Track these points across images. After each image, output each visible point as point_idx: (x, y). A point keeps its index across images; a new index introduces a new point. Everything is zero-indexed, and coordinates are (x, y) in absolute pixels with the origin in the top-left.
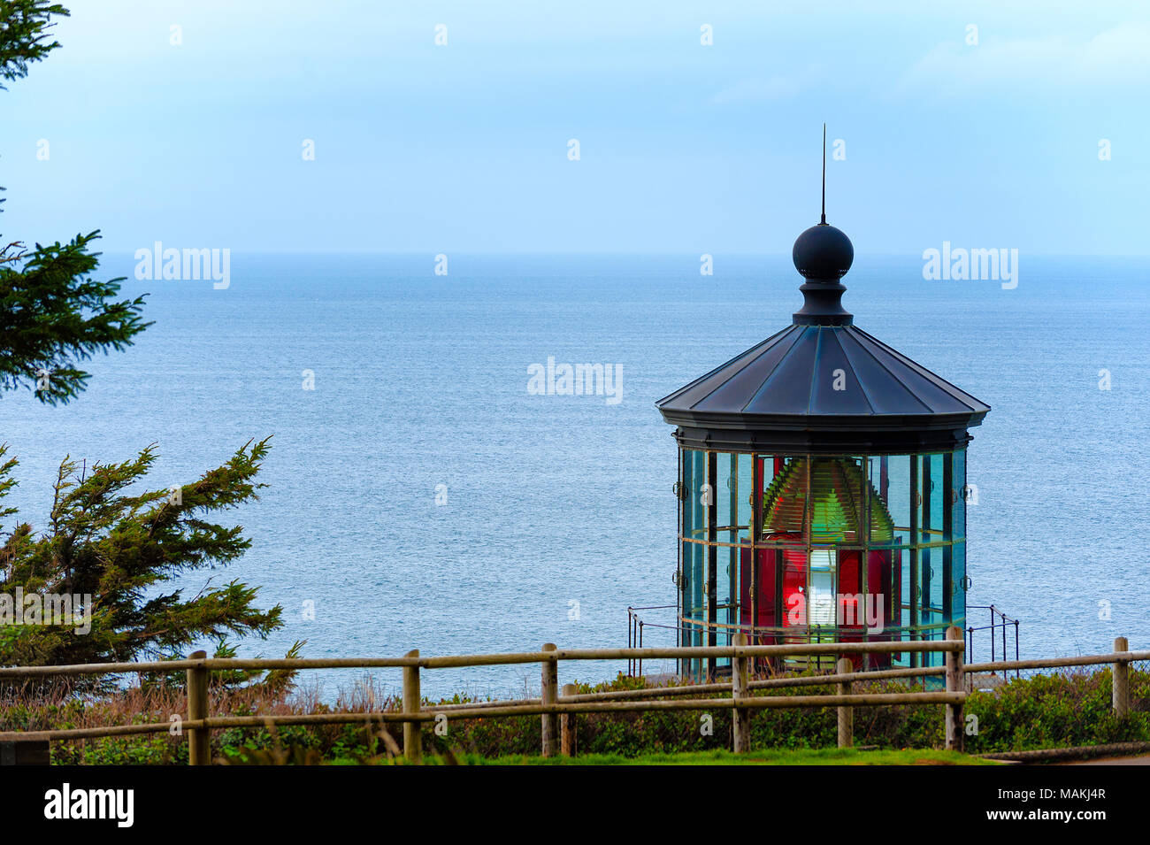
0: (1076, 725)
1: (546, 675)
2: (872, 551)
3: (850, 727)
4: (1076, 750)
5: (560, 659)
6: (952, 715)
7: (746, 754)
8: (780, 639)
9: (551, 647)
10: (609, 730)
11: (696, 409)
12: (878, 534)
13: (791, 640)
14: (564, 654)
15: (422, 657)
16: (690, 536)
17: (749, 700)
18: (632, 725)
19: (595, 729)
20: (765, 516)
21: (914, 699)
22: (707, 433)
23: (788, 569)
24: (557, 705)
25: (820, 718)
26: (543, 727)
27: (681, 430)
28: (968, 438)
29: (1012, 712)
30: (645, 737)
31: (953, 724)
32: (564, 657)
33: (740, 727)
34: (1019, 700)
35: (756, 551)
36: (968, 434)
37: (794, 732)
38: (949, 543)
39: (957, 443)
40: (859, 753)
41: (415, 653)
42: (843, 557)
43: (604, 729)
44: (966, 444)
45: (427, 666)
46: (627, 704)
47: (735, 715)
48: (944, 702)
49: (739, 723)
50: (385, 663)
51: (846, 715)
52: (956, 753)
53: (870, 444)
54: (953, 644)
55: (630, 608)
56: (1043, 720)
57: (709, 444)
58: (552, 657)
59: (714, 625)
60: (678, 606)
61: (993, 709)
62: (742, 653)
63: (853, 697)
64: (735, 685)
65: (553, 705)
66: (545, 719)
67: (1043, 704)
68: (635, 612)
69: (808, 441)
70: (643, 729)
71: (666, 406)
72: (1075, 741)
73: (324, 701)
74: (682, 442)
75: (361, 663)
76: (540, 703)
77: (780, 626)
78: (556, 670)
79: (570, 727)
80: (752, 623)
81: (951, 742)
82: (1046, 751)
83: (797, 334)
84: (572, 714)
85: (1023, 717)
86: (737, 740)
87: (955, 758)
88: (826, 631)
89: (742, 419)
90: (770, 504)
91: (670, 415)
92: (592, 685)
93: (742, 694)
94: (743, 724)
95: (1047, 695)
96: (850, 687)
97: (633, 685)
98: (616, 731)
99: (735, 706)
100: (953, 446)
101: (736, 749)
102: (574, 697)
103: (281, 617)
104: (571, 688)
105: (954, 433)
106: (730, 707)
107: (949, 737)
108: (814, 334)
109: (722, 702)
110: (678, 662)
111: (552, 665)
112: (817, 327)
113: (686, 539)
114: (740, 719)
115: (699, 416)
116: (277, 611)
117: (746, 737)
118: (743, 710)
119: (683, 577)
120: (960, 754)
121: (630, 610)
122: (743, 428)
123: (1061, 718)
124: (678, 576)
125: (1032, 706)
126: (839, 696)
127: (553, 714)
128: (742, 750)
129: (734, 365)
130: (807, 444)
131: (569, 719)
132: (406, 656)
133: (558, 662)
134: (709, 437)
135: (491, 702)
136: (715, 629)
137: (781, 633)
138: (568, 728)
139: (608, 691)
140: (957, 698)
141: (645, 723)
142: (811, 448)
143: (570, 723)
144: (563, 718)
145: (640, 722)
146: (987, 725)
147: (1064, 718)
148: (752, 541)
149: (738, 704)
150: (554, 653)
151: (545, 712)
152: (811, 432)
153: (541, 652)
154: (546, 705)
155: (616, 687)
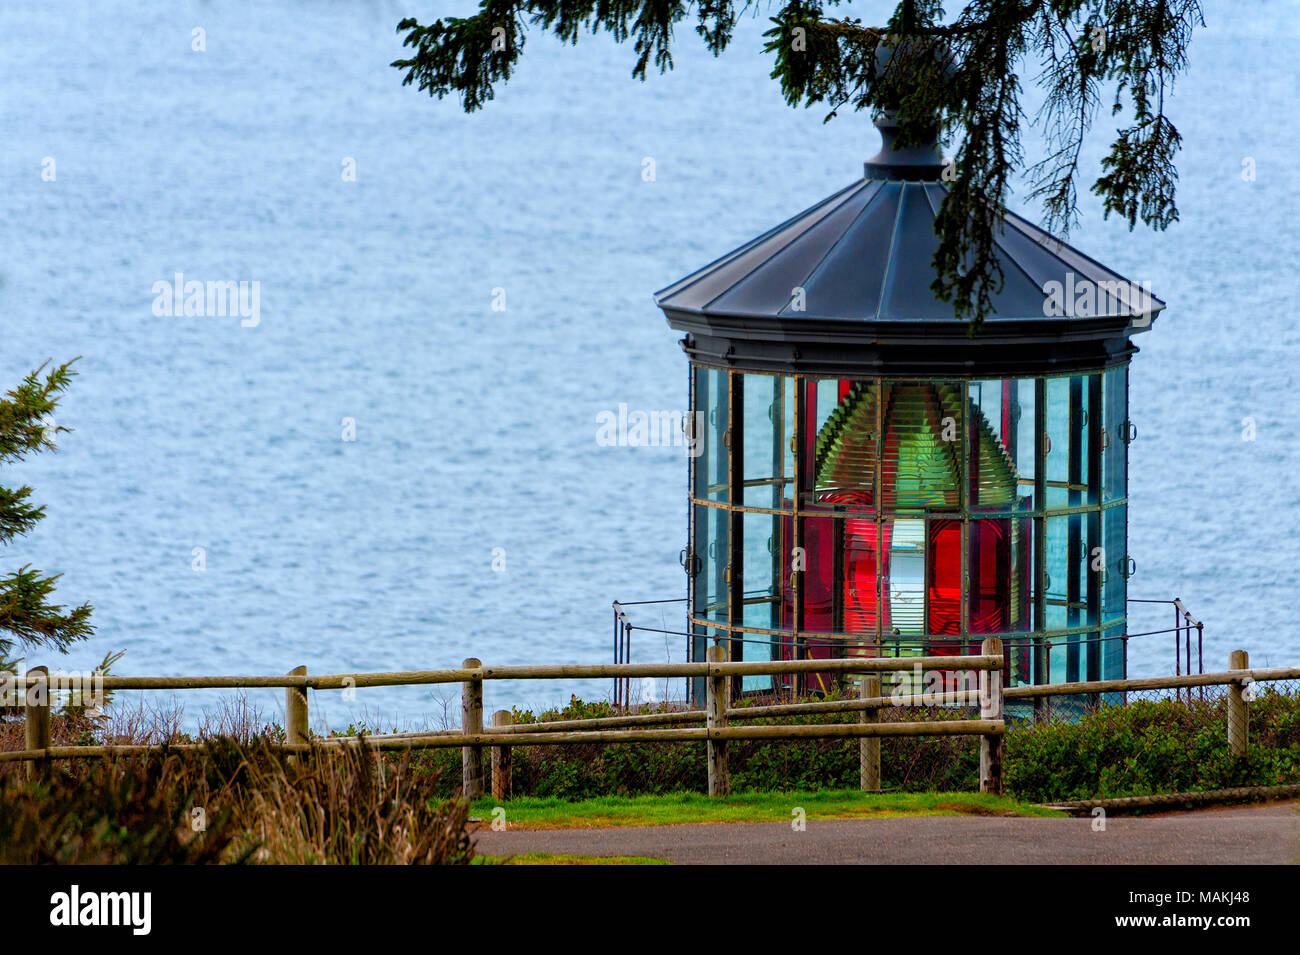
0: (1188, 764)
1: (467, 698)
2: (974, 521)
3: (876, 768)
4: (1176, 798)
5: (485, 678)
6: (987, 749)
7: (723, 798)
8: (839, 650)
9: (474, 662)
10: (557, 771)
11: (713, 309)
12: (992, 493)
13: (862, 652)
14: (490, 672)
15: (310, 675)
16: (705, 496)
17: (728, 729)
18: (588, 766)
19: (538, 771)
20: (818, 467)
21: (939, 730)
22: (727, 345)
23: (853, 545)
24: (481, 736)
25: (841, 756)
26: (464, 762)
27: (692, 338)
28: (1131, 349)
29: (1100, 748)
30: (606, 780)
31: (989, 759)
32: (492, 675)
33: (716, 764)
34: (1110, 733)
35: (802, 520)
36: (1131, 342)
37: (804, 775)
38: (1096, 508)
39: (1110, 359)
40: (868, 796)
41: (301, 670)
42: (933, 529)
43: (552, 769)
44: (1129, 358)
45: (316, 686)
46: (571, 735)
47: (710, 751)
48: (977, 733)
49: (715, 758)
50: (265, 682)
51: (871, 752)
52: (991, 796)
53: (970, 363)
54: (989, 660)
55: (616, 602)
56: (1143, 760)
57: (733, 362)
58: (475, 675)
59: (739, 629)
60: (689, 601)
61: (1074, 744)
62: (717, 670)
63: (879, 726)
64: (709, 713)
65: (476, 736)
66: (465, 753)
67: (1142, 739)
68: (624, 609)
69: (879, 359)
70: (603, 770)
71: (668, 303)
72: (1183, 785)
73: (182, 730)
74: (693, 356)
75: (235, 682)
76: (457, 733)
77: (841, 630)
78: (481, 692)
79: (503, 767)
80: (795, 626)
81: (985, 782)
82: (1135, 799)
83: (867, 195)
84: (505, 747)
85: (1113, 754)
86: (711, 780)
87: (989, 802)
88: (907, 639)
89: (780, 325)
90: (827, 448)
91: (676, 316)
92: (536, 714)
93: (718, 723)
94: (720, 759)
95: (1151, 727)
96: (877, 714)
97: (591, 713)
98: (566, 773)
99: (708, 737)
100: (1104, 363)
101: (711, 792)
102: (508, 727)
103: (90, 620)
104: (503, 716)
105: (1105, 344)
106: (704, 740)
107: (984, 776)
108: (894, 194)
109: (692, 733)
110: (688, 684)
111: (475, 685)
112: (900, 183)
113: (699, 502)
114: (715, 754)
115: (715, 319)
116: (83, 612)
117: (724, 776)
118: (720, 743)
119: (695, 556)
120: (997, 798)
121: (616, 606)
122: (782, 338)
123: (1166, 755)
124: (689, 553)
125: (1127, 741)
126: (863, 725)
127: (477, 747)
128: (718, 791)
129: (778, 237)
130: (876, 363)
131: (502, 757)
132: (290, 673)
133: (484, 681)
134: (732, 350)
135: (398, 734)
136: (740, 635)
137: (842, 641)
138: (501, 767)
139: (556, 720)
140: (993, 728)
141: (606, 763)
142: (884, 370)
143: (502, 762)
144: (494, 755)
145: (599, 761)
146: (1065, 766)
147: (1168, 757)
148: (795, 505)
149: (712, 735)
150: (478, 671)
151: (467, 744)
152: (882, 346)
153: (461, 669)
154: (467, 736)
155: (567, 715)
